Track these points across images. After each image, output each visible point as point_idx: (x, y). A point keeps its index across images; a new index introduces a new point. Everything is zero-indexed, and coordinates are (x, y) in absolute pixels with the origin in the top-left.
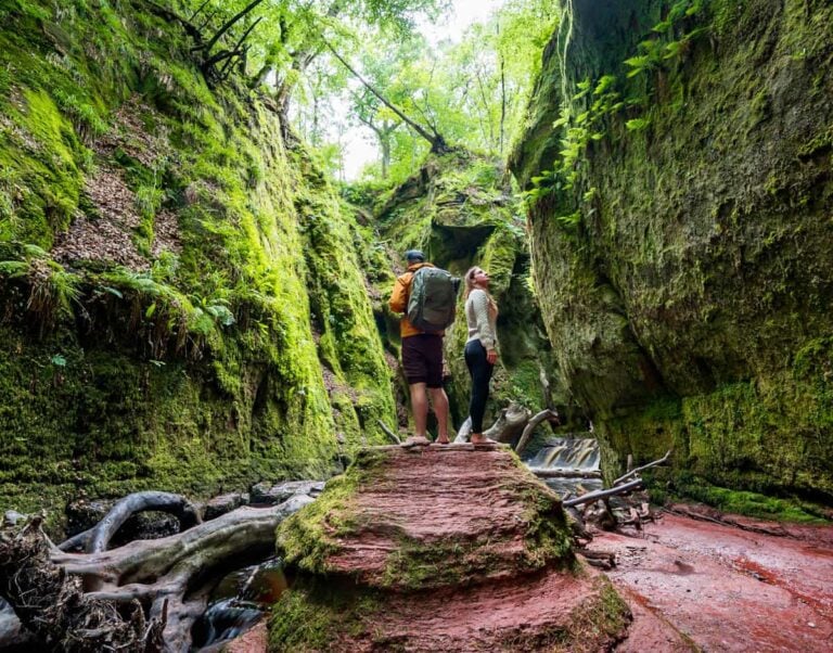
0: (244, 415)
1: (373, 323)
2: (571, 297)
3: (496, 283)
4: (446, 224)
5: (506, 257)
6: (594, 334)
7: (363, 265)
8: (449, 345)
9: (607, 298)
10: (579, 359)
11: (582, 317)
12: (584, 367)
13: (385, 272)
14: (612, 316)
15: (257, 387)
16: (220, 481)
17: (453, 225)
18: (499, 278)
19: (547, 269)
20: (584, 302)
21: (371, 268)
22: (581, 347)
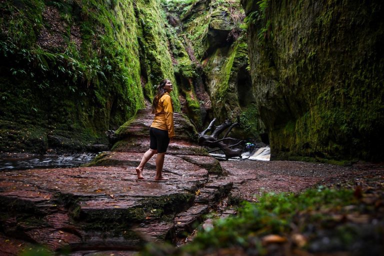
0: (107, 114)
1: (173, 79)
2: (260, 71)
3: (239, 62)
4: (215, 28)
5: (246, 48)
6: (267, 90)
7: (171, 47)
8: (212, 93)
9: (273, 73)
10: (262, 101)
11: (264, 81)
12: (264, 105)
13: (183, 52)
14: (274, 81)
15: (112, 103)
16: (97, 139)
17: (219, 28)
18: (241, 59)
19: (253, 56)
20: (265, 74)
21: (175, 50)
22: (263, 95)
